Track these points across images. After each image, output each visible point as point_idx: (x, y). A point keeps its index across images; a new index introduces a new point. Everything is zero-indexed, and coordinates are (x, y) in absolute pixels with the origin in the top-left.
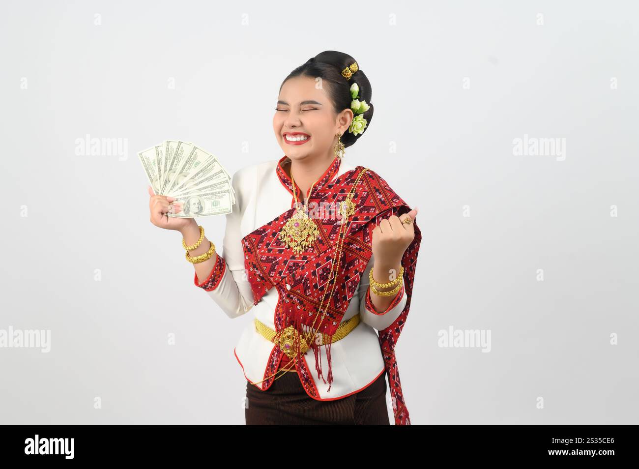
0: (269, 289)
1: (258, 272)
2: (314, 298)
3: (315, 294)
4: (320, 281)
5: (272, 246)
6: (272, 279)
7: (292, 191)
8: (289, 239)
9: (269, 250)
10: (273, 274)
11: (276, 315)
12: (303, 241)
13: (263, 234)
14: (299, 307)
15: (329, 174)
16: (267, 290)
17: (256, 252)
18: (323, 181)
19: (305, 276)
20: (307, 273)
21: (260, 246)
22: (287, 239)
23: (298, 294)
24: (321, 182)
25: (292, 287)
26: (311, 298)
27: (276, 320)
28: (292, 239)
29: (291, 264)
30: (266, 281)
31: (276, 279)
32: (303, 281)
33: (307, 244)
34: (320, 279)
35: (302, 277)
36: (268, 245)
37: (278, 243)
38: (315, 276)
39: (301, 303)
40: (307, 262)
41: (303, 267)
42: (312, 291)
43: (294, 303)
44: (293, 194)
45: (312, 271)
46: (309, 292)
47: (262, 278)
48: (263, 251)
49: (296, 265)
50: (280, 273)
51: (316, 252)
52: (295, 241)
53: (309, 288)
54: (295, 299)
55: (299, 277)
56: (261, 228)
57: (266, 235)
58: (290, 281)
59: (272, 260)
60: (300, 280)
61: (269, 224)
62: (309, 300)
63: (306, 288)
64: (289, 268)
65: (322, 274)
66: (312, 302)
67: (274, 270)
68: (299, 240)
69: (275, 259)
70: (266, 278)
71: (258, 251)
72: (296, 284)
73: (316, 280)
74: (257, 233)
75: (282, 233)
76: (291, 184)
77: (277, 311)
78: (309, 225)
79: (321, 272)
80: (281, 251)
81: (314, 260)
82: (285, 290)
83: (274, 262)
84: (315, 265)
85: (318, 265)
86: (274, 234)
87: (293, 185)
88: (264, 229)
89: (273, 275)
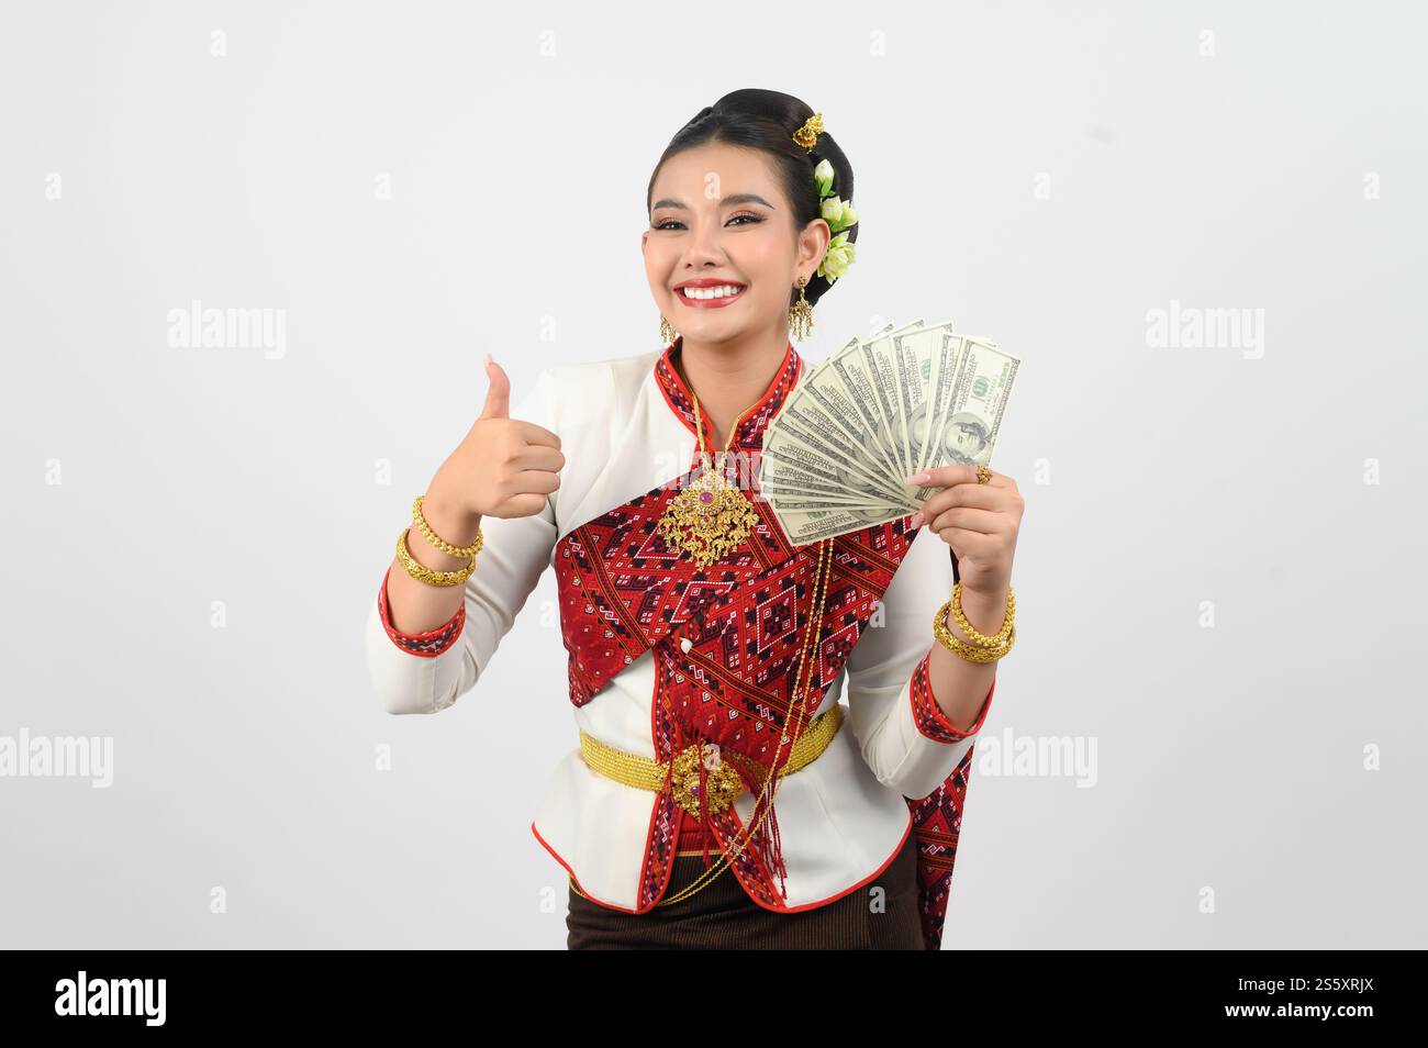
0: (635, 658)
1: (609, 615)
2: (745, 675)
3: (750, 667)
4: (762, 636)
5: (644, 553)
6: (646, 631)
7: (692, 426)
8: (684, 534)
9: (638, 563)
10: (647, 617)
11: (655, 718)
12: (718, 537)
13: (620, 527)
14: (706, 696)
15: (779, 388)
16: (628, 660)
17: (600, 566)
18: (767, 405)
19: (729, 622)
20: (733, 615)
21: (612, 553)
22: (678, 535)
23: (707, 663)
24: (764, 409)
25: (695, 645)
26: (738, 675)
27: (655, 729)
28: (690, 535)
29: (696, 592)
30: (629, 636)
31: (658, 631)
32: (724, 632)
33: (728, 544)
34: (764, 631)
35: (722, 623)
36: (632, 550)
37: (659, 545)
38: (754, 622)
39: (713, 686)
40: (734, 588)
41: (723, 599)
42: (743, 658)
43: (694, 686)
44: (695, 433)
45: (746, 610)
46: (734, 660)
47: (619, 630)
48: (619, 565)
49: (708, 592)
50: (667, 615)
51: (757, 565)
52: (698, 538)
53: (735, 650)
54: (699, 674)
55: (714, 623)
56: (615, 511)
57: (627, 528)
58: (690, 631)
59: (644, 584)
60: (716, 630)
61: (636, 502)
62: (732, 680)
63: (729, 649)
64: (691, 602)
65: (770, 620)
66: (740, 684)
67: (652, 609)
68: (707, 536)
69: (653, 581)
70: (629, 629)
71: (607, 565)
72: (705, 638)
73: (755, 632)
74: (604, 522)
75: (667, 521)
76: (691, 408)
77: (656, 706)
78: (734, 501)
79: (767, 614)
80: (667, 565)
81: (751, 583)
82: (676, 653)
83: (649, 589)
84: (754, 596)
85: (762, 597)
86: (650, 527)
87: (696, 411)
88: (624, 512)
89: (649, 621)
